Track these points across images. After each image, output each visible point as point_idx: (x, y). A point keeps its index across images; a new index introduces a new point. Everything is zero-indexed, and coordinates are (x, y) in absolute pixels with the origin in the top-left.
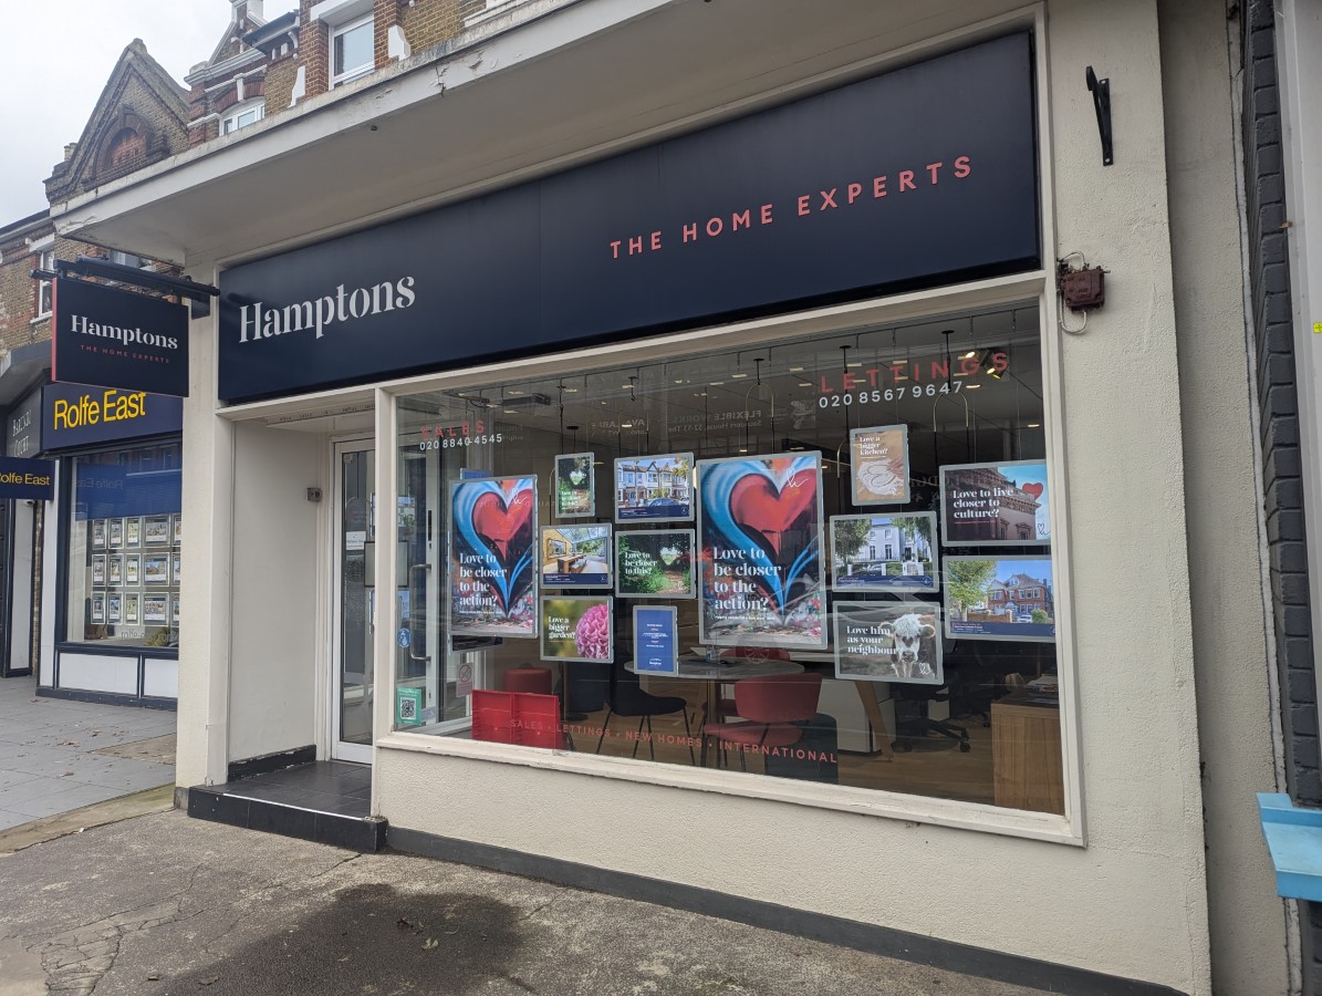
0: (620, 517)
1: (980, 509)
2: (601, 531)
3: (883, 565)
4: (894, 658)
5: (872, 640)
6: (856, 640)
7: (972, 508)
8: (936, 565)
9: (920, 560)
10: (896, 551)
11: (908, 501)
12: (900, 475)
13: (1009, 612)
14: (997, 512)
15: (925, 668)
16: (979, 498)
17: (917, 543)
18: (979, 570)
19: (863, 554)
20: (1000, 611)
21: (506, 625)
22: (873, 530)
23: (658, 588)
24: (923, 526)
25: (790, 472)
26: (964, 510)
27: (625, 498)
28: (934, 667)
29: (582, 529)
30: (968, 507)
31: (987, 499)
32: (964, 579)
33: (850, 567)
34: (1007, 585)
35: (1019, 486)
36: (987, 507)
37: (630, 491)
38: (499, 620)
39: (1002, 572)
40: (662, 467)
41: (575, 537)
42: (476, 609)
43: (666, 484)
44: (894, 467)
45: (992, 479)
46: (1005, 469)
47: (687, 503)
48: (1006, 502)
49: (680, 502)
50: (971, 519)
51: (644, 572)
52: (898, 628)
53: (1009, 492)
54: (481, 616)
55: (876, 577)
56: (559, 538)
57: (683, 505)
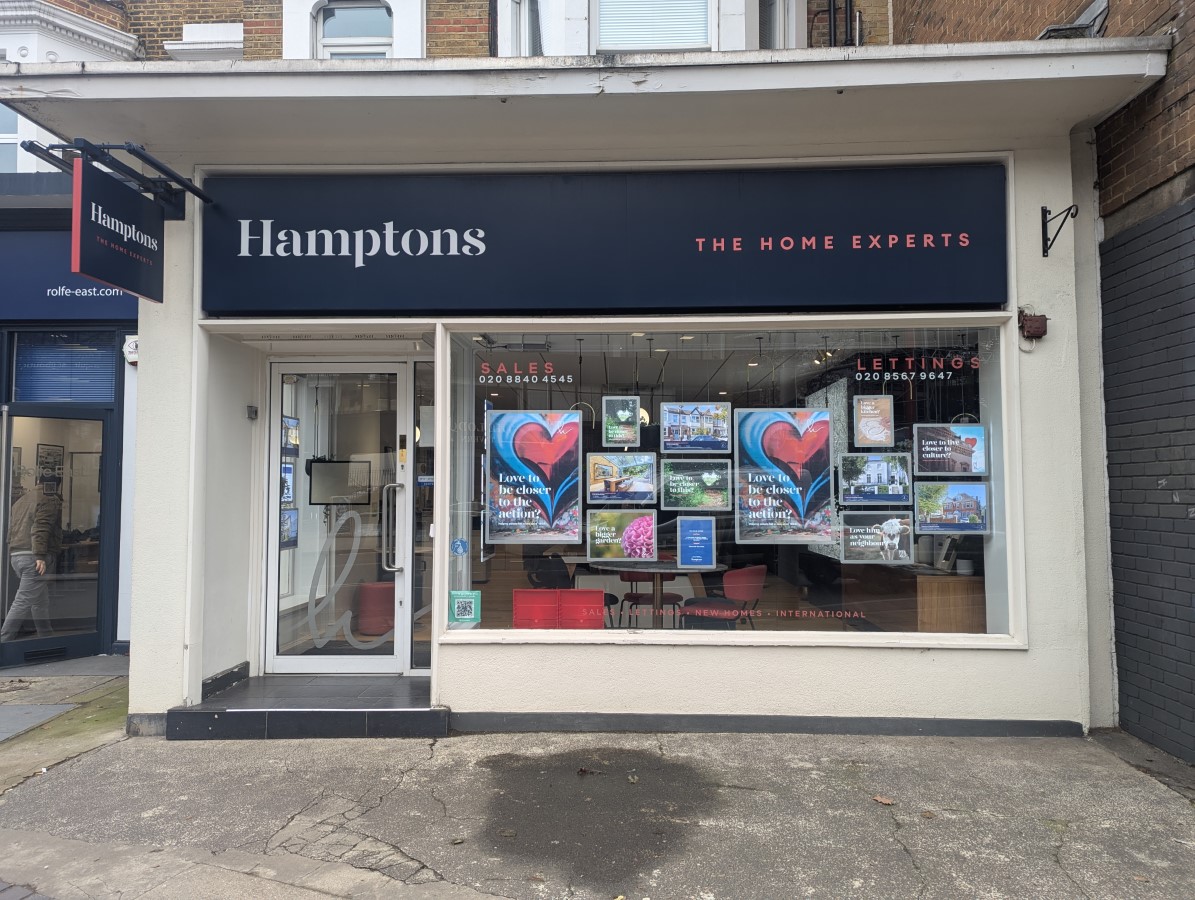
0: (666, 448)
1: (939, 453)
2: (647, 458)
3: (876, 488)
4: (882, 548)
5: (867, 537)
6: (856, 537)
7: (934, 452)
8: (911, 488)
9: (901, 484)
10: (885, 478)
11: (892, 445)
12: (888, 428)
13: (956, 516)
14: (949, 454)
15: (903, 553)
16: (939, 446)
17: (899, 473)
18: (937, 491)
19: (862, 480)
20: (950, 516)
21: (551, 534)
22: (869, 464)
23: (701, 503)
24: (903, 462)
25: (810, 422)
26: (929, 452)
27: (670, 433)
28: (908, 553)
29: (629, 457)
30: (931, 451)
31: (943, 446)
32: (928, 497)
33: (852, 488)
34: (955, 500)
35: (963, 439)
36: (943, 452)
37: (674, 428)
38: (542, 530)
39: (950, 493)
40: (703, 411)
41: (622, 463)
42: (517, 521)
43: (708, 425)
44: (884, 422)
45: (947, 434)
46: (954, 428)
47: (726, 440)
48: (954, 448)
49: (720, 439)
50: (933, 459)
51: (686, 491)
52: (885, 528)
53: (957, 442)
54: (523, 527)
55: (871, 495)
56: (606, 463)
57: (723, 441)
